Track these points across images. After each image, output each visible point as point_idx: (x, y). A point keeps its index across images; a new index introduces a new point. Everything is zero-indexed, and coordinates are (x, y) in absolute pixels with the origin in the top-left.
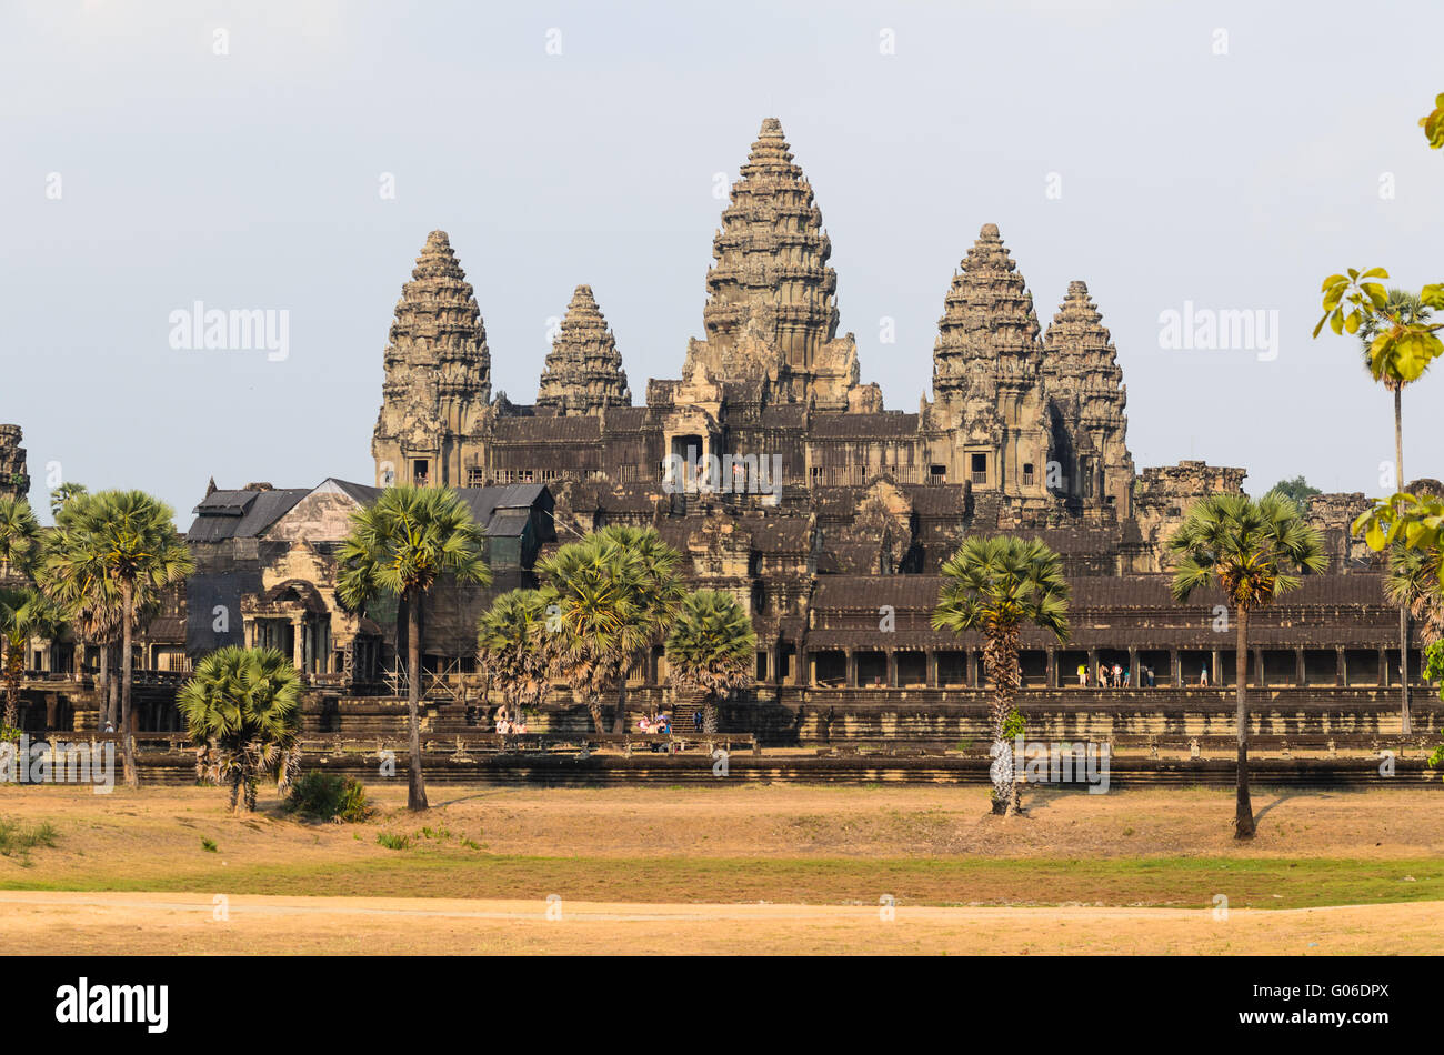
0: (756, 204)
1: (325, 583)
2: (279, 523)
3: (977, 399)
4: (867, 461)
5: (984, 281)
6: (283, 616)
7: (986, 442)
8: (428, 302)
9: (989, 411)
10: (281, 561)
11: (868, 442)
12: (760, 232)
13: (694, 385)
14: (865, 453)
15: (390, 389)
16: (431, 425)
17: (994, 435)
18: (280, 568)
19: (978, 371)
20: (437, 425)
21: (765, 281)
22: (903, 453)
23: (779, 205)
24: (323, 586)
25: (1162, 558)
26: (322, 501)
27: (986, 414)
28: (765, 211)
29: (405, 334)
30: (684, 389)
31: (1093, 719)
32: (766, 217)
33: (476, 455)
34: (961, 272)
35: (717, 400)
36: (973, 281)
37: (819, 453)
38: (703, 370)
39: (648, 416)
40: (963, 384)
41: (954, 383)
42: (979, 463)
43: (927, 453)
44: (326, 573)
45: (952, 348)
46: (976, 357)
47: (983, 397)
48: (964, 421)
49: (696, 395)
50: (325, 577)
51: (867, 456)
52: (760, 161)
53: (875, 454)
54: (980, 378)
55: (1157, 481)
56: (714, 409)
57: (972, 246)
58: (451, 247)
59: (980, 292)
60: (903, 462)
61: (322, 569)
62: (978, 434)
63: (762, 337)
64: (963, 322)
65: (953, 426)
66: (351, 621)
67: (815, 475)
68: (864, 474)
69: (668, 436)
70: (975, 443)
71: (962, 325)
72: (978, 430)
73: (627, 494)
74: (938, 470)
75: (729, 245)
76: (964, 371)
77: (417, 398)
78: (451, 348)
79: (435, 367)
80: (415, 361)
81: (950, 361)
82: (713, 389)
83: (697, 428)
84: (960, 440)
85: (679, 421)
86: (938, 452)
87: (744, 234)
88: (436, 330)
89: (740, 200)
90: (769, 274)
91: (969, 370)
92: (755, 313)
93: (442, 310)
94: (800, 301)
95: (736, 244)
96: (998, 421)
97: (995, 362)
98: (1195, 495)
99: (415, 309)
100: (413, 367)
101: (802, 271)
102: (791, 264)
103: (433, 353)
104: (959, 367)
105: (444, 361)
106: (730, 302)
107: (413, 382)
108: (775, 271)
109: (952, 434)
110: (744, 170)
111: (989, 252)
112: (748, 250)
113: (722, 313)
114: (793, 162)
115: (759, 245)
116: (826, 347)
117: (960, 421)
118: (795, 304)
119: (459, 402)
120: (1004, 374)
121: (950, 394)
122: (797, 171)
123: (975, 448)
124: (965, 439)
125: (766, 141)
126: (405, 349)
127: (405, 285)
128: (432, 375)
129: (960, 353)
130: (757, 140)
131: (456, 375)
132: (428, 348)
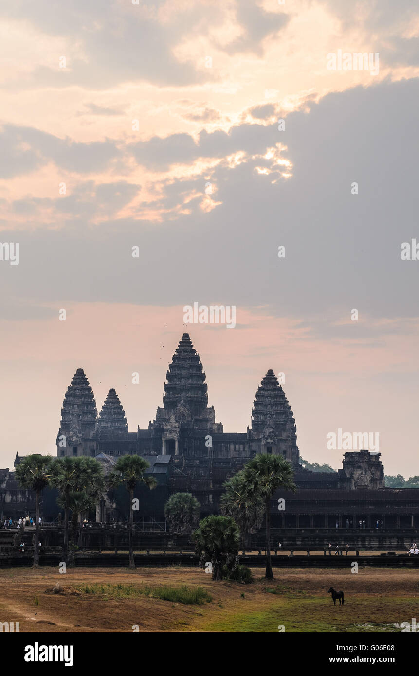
0: (182, 362)
3: (269, 428)
4: (229, 449)
5: (270, 389)
7: (272, 443)
8: (78, 393)
9: (273, 432)
11: (230, 443)
12: (184, 371)
13: (171, 422)
14: (228, 446)
15: (64, 422)
16: (79, 435)
17: (274, 440)
19: (269, 419)
20: (81, 435)
21: (186, 388)
22: (241, 446)
27: (272, 434)
29: (70, 404)
30: (167, 424)
31: (372, 540)
32: (186, 366)
33: (93, 446)
34: (261, 386)
35: (179, 428)
36: (266, 388)
38: (174, 417)
39: (153, 433)
40: (263, 423)
41: (260, 423)
42: (269, 450)
43: (250, 447)
45: (259, 411)
46: (268, 414)
47: (271, 427)
48: (264, 436)
49: (171, 426)
52: (183, 348)
53: (232, 447)
54: (269, 421)
55: (353, 456)
56: (178, 430)
57: (265, 377)
58: (84, 374)
59: (269, 392)
60: (241, 449)
62: (269, 440)
63: (185, 406)
64: (264, 402)
65: (261, 437)
67: (211, 453)
69: (163, 439)
70: (268, 443)
74: (253, 452)
75: (173, 376)
76: (264, 419)
77: (74, 425)
78: (86, 409)
79: (81, 415)
80: (73, 413)
81: (259, 416)
82: (177, 424)
83: (173, 437)
84: (263, 442)
85: (167, 435)
86: (254, 446)
87: (178, 372)
88: (81, 402)
89: (176, 361)
90: (187, 385)
91: (265, 418)
92: (182, 399)
93: (83, 395)
94: (197, 394)
95: (176, 375)
96: (276, 436)
97: (275, 416)
98: (366, 461)
99: (73, 395)
100: (73, 415)
101: (198, 384)
102: (195, 382)
103: (80, 410)
104: (262, 417)
105: (83, 413)
106: (173, 394)
107: (72, 420)
108: (189, 384)
109: (259, 440)
110: (177, 351)
111: (271, 379)
112: (180, 378)
113: (170, 398)
114: (193, 348)
115: (183, 376)
116: (205, 410)
117: (263, 436)
118: (196, 396)
119: (88, 427)
120: (277, 420)
121: (258, 427)
122: (195, 351)
123: (268, 445)
124: (265, 441)
125: (184, 341)
126: (69, 409)
127: (68, 387)
128: (79, 418)
129: (262, 413)
130: (181, 341)
131: (88, 418)
132: (78, 408)
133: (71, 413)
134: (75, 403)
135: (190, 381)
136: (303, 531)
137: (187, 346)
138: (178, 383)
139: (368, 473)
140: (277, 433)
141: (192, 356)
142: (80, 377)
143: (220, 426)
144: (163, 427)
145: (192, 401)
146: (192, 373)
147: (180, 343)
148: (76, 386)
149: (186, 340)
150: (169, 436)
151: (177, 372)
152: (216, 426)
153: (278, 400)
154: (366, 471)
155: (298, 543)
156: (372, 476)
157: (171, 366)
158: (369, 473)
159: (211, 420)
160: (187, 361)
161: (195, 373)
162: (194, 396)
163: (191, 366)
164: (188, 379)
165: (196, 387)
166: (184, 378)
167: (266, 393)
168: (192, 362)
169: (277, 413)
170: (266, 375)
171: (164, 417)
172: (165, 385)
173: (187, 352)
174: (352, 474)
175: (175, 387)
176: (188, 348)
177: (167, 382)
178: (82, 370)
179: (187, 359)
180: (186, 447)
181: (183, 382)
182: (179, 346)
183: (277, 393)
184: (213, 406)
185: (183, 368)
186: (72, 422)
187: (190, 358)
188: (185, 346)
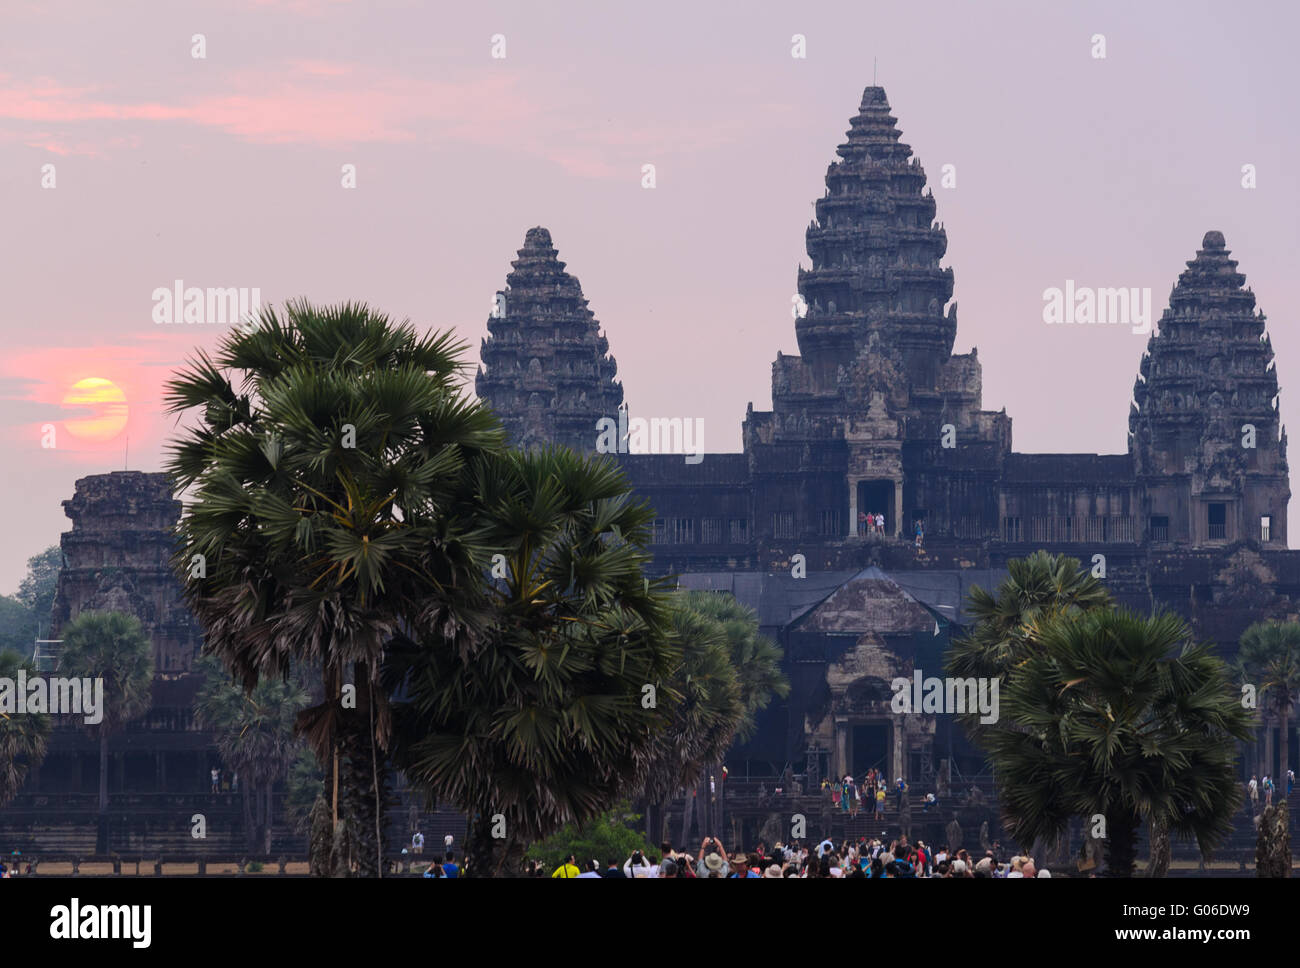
0: (868, 192)
2: (815, 612)
3: (1216, 440)
4: (1073, 510)
5: (1216, 300)
6: (881, 717)
7: (1227, 490)
8: (539, 315)
9: (1230, 453)
10: (850, 656)
11: (1074, 488)
12: (876, 227)
13: (871, 419)
14: (1071, 501)
17: (1236, 482)
18: (848, 664)
19: (1216, 406)
21: (885, 287)
22: (1116, 501)
23: (898, 195)
26: (864, 589)
27: (1227, 457)
28: (881, 201)
29: (508, 355)
30: (858, 424)
32: (883, 208)
34: (1181, 289)
35: (898, 438)
36: (1204, 300)
37: (1014, 501)
41: (1183, 419)
42: (1217, 514)
43: (1146, 502)
44: (900, 668)
45: (1181, 378)
46: (1213, 390)
47: (1223, 436)
48: (1201, 465)
49: (873, 431)
51: (1073, 503)
52: (868, 140)
53: (1083, 503)
54: (1219, 414)
56: (900, 447)
57: (1194, 257)
58: (554, 247)
59: (1213, 314)
60: (1116, 512)
61: (895, 665)
62: (1217, 481)
63: (886, 354)
64: (1196, 348)
65: (1188, 470)
67: (1010, 524)
68: (1069, 525)
69: (853, 481)
70: (1215, 491)
71: (1193, 352)
72: (1218, 476)
73: (933, 559)
74: (1159, 521)
75: (835, 242)
76: (1197, 406)
77: (533, 432)
78: (570, 373)
79: (552, 394)
80: (528, 388)
81: (1180, 395)
82: (894, 425)
83: (889, 472)
84: (1196, 488)
85: (864, 463)
86: (1162, 500)
87: (856, 229)
88: (552, 349)
89: (846, 188)
90: (890, 278)
91: (1202, 404)
92: (873, 326)
93: (557, 325)
94: (924, 309)
95: (846, 241)
96: (1241, 465)
97: (1235, 396)
99: (522, 324)
100: (525, 394)
101: (927, 274)
102: (914, 266)
103: (551, 377)
104: (1190, 401)
105: (561, 386)
106: (840, 309)
107: (525, 414)
108: (897, 274)
109: (1182, 480)
110: (843, 150)
111: (1218, 265)
112: (862, 248)
113: (830, 325)
114: (901, 140)
115: (876, 243)
116: (948, 365)
117: (1196, 465)
118: (919, 315)
119: (577, 435)
120: (1244, 409)
121: (1178, 433)
122: (906, 151)
123: (1213, 498)
124: (1203, 485)
125: (871, 115)
126: (512, 371)
127: (500, 294)
128: (548, 404)
129: (1190, 385)
130: (858, 114)
131: (576, 404)
132: (543, 371)
133: (518, 387)
134: (532, 353)
135: (901, 263)
137: (882, 133)
138: (855, 269)
140: (1244, 457)
141: (901, 173)
142: (543, 260)
143: (1002, 421)
144: (841, 432)
145: (906, 334)
146: (907, 233)
147: (853, 121)
148: (530, 292)
149: (876, 110)
150: (873, 470)
151: (848, 228)
152: (989, 422)
153: (1245, 340)
157: (824, 208)
159: (970, 400)
160: (889, 189)
161: (915, 234)
162: (913, 315)
163: (899, 208)
164: (892, 253)
165: (919, 283)
166: (876, 250)
167: (1205, 316)
168: (900, 191)
169: (1241, 385)
170: (1198, 253)
171: (804, 390)
172: (803, 276)
173: (885, 155)
175: (845, 284)
176: (884, 140)
177: (808, 265)
178: (545, 233)
179: (883, 181)
180: (921, 505)
181: (874, 264)
182: (848, 134)
183: (1240, 312)
184: (975, 350)
185: (871, 212)
186: (521, 418)
187: (892, 176)
188: (875, 134)
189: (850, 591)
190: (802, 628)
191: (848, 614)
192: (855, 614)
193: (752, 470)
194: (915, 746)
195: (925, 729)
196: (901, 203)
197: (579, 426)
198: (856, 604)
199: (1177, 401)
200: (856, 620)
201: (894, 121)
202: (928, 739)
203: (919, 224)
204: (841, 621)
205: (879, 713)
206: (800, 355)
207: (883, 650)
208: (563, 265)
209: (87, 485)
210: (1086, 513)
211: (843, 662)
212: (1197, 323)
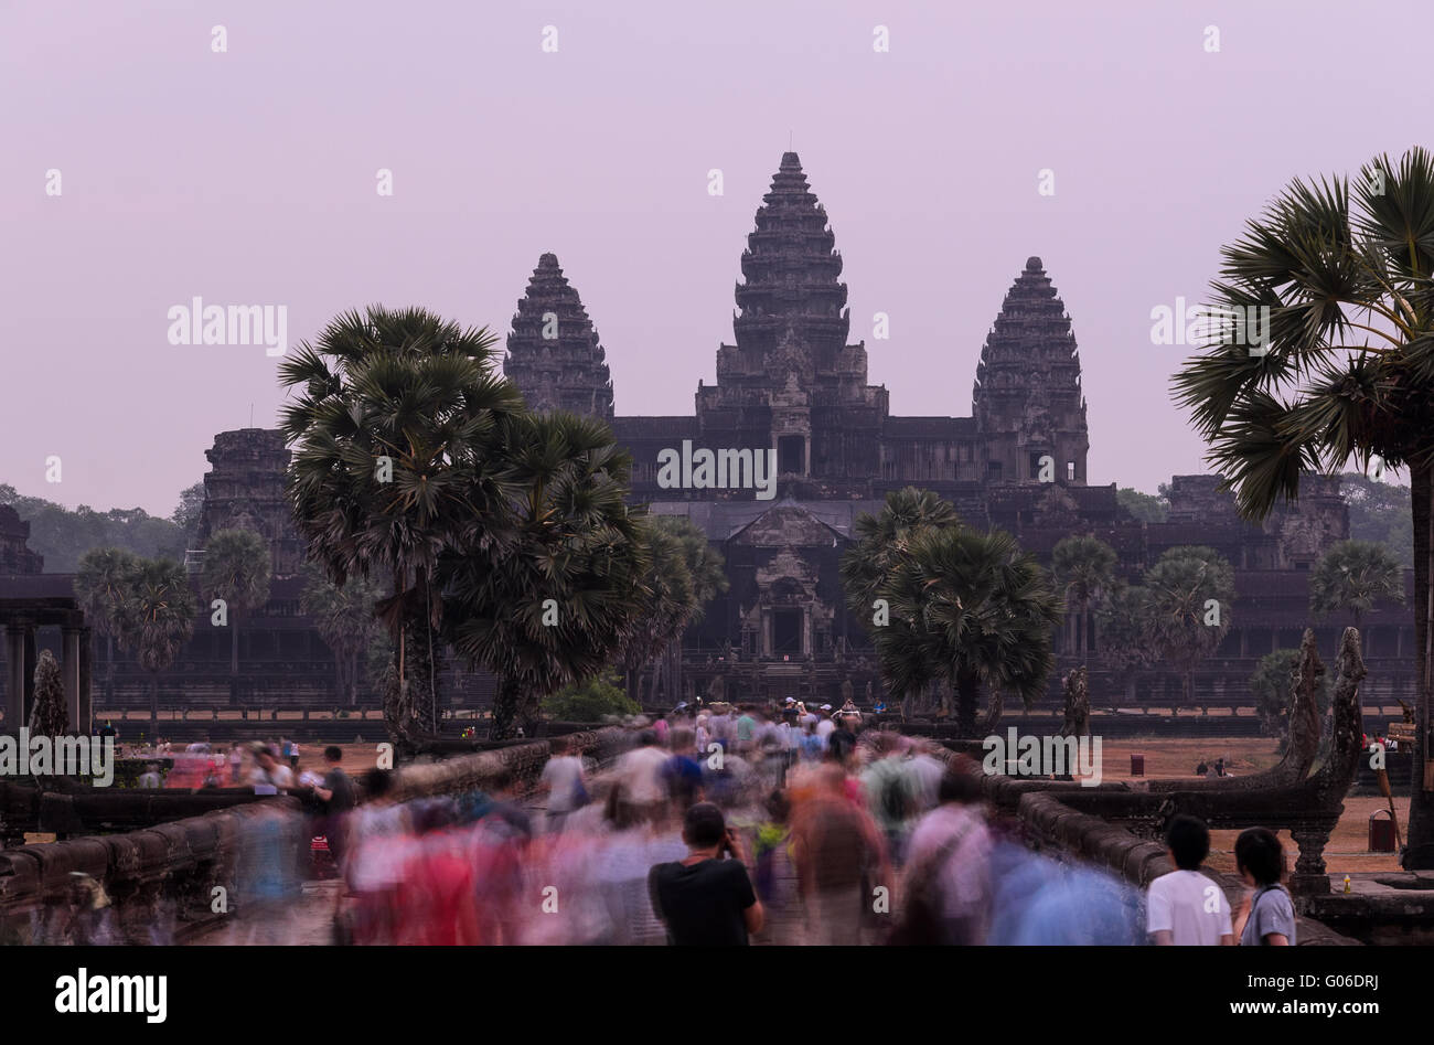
0: (786, 229)
1: (809, 579)
2: (748, 531)
3: (1035, 407)
4: (934, 459)
5: (1036, 307)
6: (795, 606)
7: (1044, 443)
9: (1045, 416)
10: (773, 562)
12: (792, 254)
13: (788, 392)
14: (931, 451)
18: (771, 568)
19: (1035, 383)
21: (798, 296)
22: (964, 451)
23: (807, 230)
24: (807, 582)
25: (1285, 549)
27: (1044, 421)
28: (795, 235)
29: (529, 345)
30: (779, 395)
32: (796, 240)
35: (807, 405)
36: (1027, 306)
37: (891, 451)
38: (796, 379)
41: (1012, 392)
42: (1037, 461)
43: (986, 451)
44: (808, 571)
45: (1010, 363)
46: (1034, 371)
47: (1041, 406)
48: (1025, 425)
49: (790, 400)
50: (808, 575)
51: (933, 454)
52: (786, 191)
53: (940, 453)
54: (1037, 389)
56: (809, 412)
57: (1020, 276)
58: (560, 268)
59: (1033, 316)
60: (964, 459)
61: (805, 569)
62: (1036, 437)
63: (799, 344)
64: (1021, 341)
65: (1015, 429)
66: (829, 609)
67: (888, 468)
69: (775, 436)
70: (1035, 443)
71: (1019, 344)
74: (995, 465)
75: (760, 264)
76: (1022, 383)
77: (544, 400)
78: (571, 358)
79: (558, 373)
80: (541, 369)
81: (1010, 375)
82: (804, 396)
83: (801, 430)
84: (1021, 441)
85: (783, 422)
86: (996, 451)
87: (777, 255)
88: (558, 341)
89: (770, 225)
90: (802, 290)
91: (1026, 381)
92: (789, 325)
93: (562, 324)
94: (826, 313)
95: (770, 264)
96: (1054, 425)
97: (1049, 376)
98: (1311, 497)
99: (537, 322)
100: (539, 373)
101: (828, 287)
102: (819, 282)
103: (557, 361)
104: (1018, 379)
105: (565, 367)
106: (765, 313)
107: (538, 388)
108: (807, 287)
109: (1012, 436)
110: (767, 198)
111: (1037, 281)
112: (782, 269)
114: (809, 191)
115: (791, 265)
116: (843, 352)
117: (1021, 425)
118: (823, 317)
120: (1056, 386)
121: (1008, 402)
122: (813, 198)
123: (1034, 449)
124: (1026, 439)
125: (788, 173)
126: (529, 357)
127: (520, 301)
128: (555, 381)
129: (1018, 367)
130: (779, 172)
131: (575, 381)
132: (552, 356)
133: (534, 368)
134: (543, 344)
135: (809, 280)
136: (1226, 664)
137: (796, 186)
138: (776, 283)
139: (1315, 524)
140: (1056, 419)
141: (810, 214)
142: (552, 277)
143: (882, 393)
144: (766, 402)
145: (813, 330)
146: (814, 258)
147: (775, 177)
148: (543, 300)
149: (792, 169)
150: (789, 428)
151: (771, 255)
152: (873, 394)
153: (1057, 335)
154: (1311, 520)
155: (1217, 690)
156: (1326, 531)
157: (753, 239)
158: (1319, 524)
159: (859, 379)
160: (800, 225)
161: (820, 258)
162: (818, 317)
163: (808, 240)
164: (803, 272)
165: (822, 294)
166: (790, 270)
167: (1028, 318)
168: (808, 228)
169: (1054, 368)
170: (1023, 272)
171: (739, 371)
172: (739, 288)
173: (798, 202)
174: (1278, 527)
175: (770, 294)
176: (797, 191)
177: (743, 281)
178: (553, 258)
179: (797, 221)
180: (823, 454)
181: (790, 281)
182: (771, 186)
183: (1053, 315)
184: (862, 342)
185: (788, 244)
186: (536, 391)
187: (804, 217)
188: (791, 187)
189: (772, 515)
190: (738, 542)
191: (771, 532)
192: (777, 532)
193: (702, 428)
194: (819, 627)
195: (827, 615)
196: (810, 236)
197: (579, 396)
198: (777, 525)
199: (1007, 378)
200: (776, 537)
201: (805, 177)
202: (829, 622)
203: (822, 251)
204: (766, 537)
205: (794, 603)
206: (736, 345)
207: (796, 558)
208: (567, 280)
209: (223, 439)
210: (943, 460)
211: (768, 566)
212: (1022, 323)
